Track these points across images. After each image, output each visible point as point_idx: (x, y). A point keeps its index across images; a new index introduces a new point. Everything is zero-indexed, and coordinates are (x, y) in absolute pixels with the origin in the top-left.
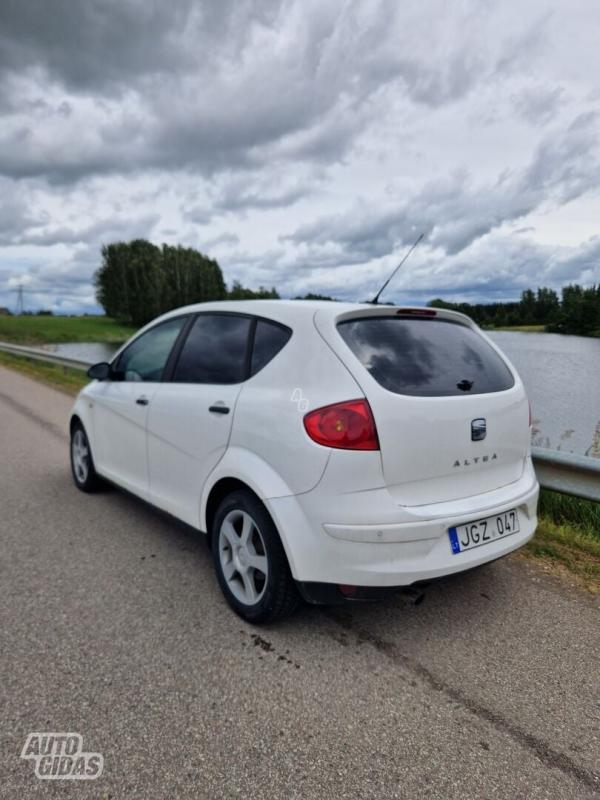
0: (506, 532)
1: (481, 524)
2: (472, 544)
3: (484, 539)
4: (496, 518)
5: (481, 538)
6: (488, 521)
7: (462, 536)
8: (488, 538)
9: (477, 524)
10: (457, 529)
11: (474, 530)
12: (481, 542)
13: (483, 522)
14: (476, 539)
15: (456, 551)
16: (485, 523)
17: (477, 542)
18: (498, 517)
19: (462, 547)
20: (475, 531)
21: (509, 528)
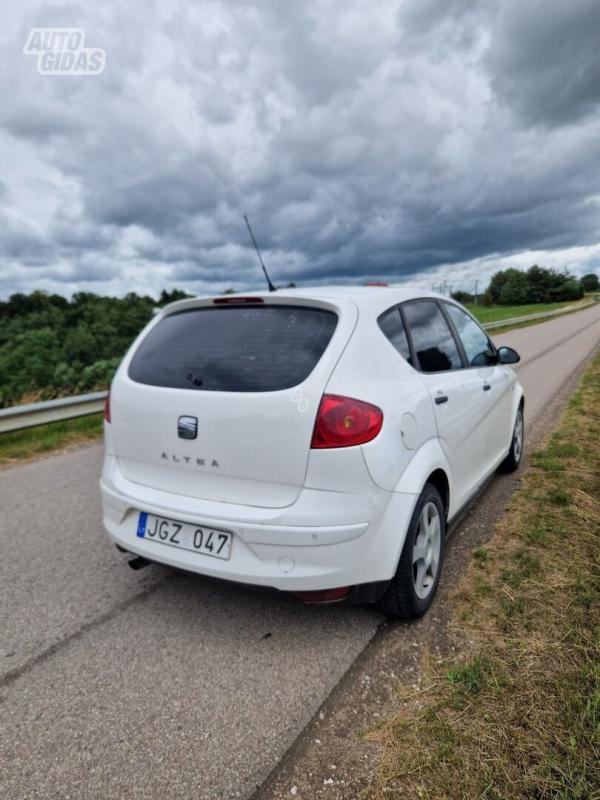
0: (203, 549)
1: (175, 525)
2: (157, 537)
3: (172, 540)
4: (195, 529)
5: (169, 538)
6: (184, 526)
7: (150, 525)
8: (177, 542)
9: (170, 523)
10: (149, 517)
11: (164, 526)
12: (167, 541)
13: (179, 525)
14: (163, 535)
15: (140, 534)
16: (180, 527)
17: (163, 538)
18: (200, 528)
19: (147, 535)
20: (165, 528)
21: (211, 548)
